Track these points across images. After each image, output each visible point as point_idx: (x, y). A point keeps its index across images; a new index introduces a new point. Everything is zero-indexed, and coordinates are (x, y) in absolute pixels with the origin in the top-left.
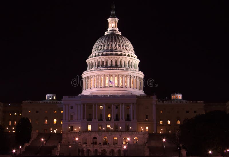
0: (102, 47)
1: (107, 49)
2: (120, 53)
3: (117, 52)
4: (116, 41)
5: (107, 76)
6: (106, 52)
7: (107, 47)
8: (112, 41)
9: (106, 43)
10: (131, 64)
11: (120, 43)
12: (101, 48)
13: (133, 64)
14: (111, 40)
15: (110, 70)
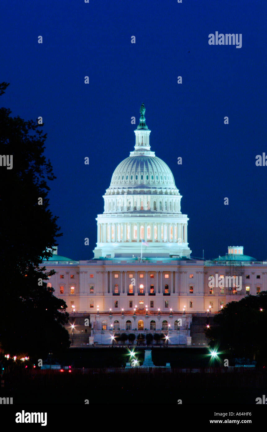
0: (128, 180)
1: (135, 183)
2: (154, 190)
3: (150, 188)
4: (148, 171)
5: (136, 225)
6: (134, 188)
7: (135, 180)
8: (142, 171)
9: (133, 173)
10: (169, 205)
11: (154, 173)
12: (126, 181)
13: (173, 205)
14: (141, 169)
15: (140, 216)
